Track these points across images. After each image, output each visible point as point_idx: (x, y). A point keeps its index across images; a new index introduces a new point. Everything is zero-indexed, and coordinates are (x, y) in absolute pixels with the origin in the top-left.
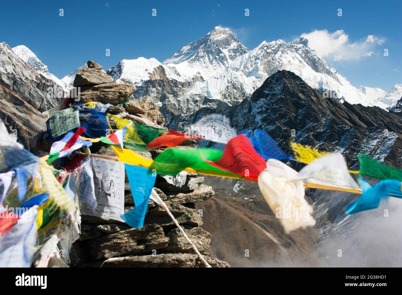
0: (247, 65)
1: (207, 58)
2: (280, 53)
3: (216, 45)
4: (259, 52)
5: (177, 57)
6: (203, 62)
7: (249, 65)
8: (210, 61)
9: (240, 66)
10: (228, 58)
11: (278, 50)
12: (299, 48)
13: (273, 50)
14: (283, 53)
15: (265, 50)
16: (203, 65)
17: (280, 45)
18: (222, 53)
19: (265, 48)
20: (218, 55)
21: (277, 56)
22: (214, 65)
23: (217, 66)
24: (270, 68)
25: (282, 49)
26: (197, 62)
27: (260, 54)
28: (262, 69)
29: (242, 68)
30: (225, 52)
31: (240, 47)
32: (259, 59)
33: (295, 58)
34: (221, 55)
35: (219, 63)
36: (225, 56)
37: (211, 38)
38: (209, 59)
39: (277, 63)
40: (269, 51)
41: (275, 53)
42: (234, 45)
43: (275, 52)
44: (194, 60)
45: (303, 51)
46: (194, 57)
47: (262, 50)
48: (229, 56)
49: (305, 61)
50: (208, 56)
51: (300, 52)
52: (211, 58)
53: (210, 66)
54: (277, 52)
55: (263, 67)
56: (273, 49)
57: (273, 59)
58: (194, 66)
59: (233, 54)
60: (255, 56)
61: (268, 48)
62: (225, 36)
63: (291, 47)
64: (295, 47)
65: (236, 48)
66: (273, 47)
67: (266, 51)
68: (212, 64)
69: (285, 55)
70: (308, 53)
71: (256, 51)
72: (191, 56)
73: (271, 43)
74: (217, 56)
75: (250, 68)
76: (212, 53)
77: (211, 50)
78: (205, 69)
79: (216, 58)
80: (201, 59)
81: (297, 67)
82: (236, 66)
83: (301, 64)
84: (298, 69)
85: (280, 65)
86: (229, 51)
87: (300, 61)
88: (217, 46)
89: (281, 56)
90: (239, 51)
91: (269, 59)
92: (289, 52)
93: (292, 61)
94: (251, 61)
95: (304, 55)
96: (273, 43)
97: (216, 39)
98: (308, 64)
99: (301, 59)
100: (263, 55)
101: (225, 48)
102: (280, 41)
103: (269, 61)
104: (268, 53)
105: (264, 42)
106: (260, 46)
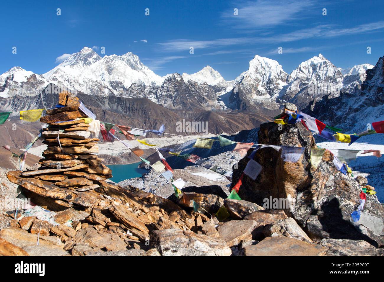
1: (81, 63)
2: (114, 61)
3: (85, 56)
4: (104, 61)
5: (65, 62)
8: (82, 65)
10: (92, 63)
12: (125, 58)
13: (111, 60)
16: (79, 67)
17: (115, 57)
19: (106, 59)
21: (113, 62)
23: (86, 67)
26: (75, 65)
30: (90, 60)
31: (98, 57)
34: (88, 61)
36: (90, 62)
37: (82, 53)
39: (113, 66)
40: (108, 60)
41: (112, 61)
42: (95, 56)
43: (112, 60)
44: (73, 64)
51: (125, 60)
53: (82, 67)
58: (73, 67)
59: (95, 61)
60: (101, 63)
61: (108, 59)
62: (89, 52)
66: (111, 58)
68: (84, 66)
69: (117, 62)
71: (102, 60)
73: (110, 56)
76: (82, 60)
78: (80, 69)
79: (85, 63)
80: (78, 64)
83: (126, 66)
86: (93, 59)
89: (115, 63)
90: (97, 59)
91: (109, 64)
92: (119, 60)
93: (121, 65)
95: (127, 62)
96: (111, 56)
97: (85, 53)
98: (129, 66)
99: (126, 64)
100: (106, 62)
101: (90, 58)
102: (114, 55)
105: (106, 56)
106: (104, 58)
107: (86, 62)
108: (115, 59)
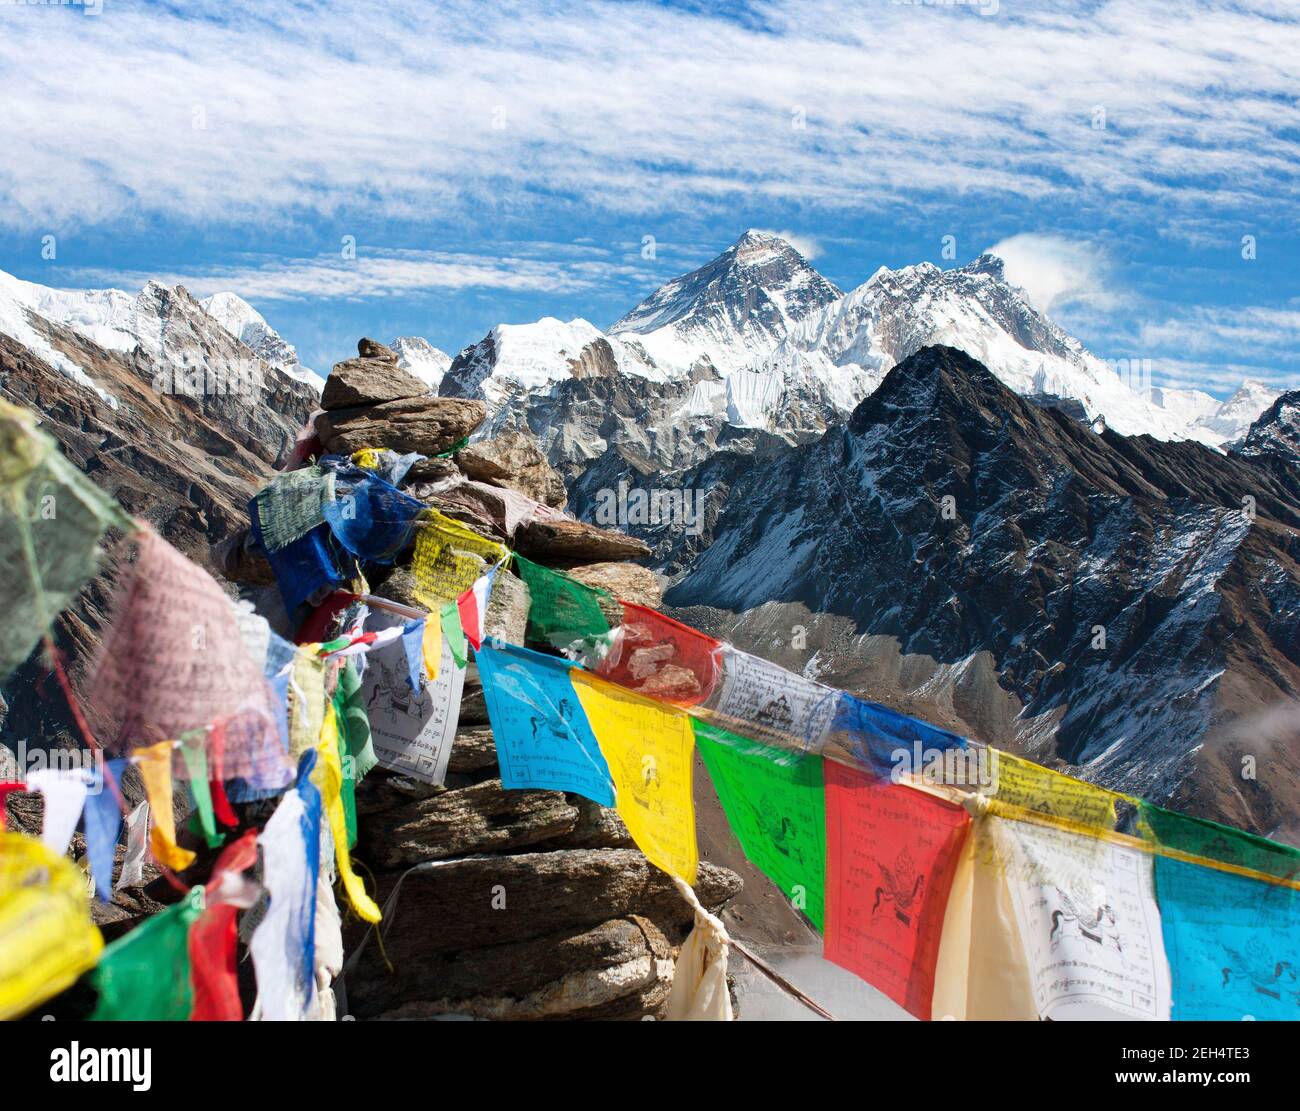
0: (839, 333)
1: (726, 316)
2: (926, 298)
3: (753, 278)
4: (870, 297)
5: (644, 314)
6: (716, 327)
7: (842, 333)
8: (734, 325)
9: (819, 335)
10: (784, 314)
11: (922, 291)
12: (980, 285)
13: (908, 292)
14: (934, 298)
15: (885, 291)
16: (717, 334)
17: (928, 276)
18: (769, 301)
19: (886, 286)
20: (758, 308)
21: (919, 307)
22: (747, 334)
23: (755, 338)
24: (898, 339)
25: (933, 288)
26: (701, 327)
27: (872, 302)
28: (880, 344)
29: (823, 342)
30: (777, 298)
31: (818, 285)
32: (868, 315)
33: (969, 311)
34: (765, 306)
35: (759, 329)
36: (775, 308)
37: (737, 260)
38: (733, 318)
39: (919, 327)
40: (896, 293)
41: (914, 300)
42: (800, 279)
43: (914, 295)
44: (692, 323)
45: (991, 293)
46: (691, 314)
47: (878, 290)
48: (788, 309)
49: (995, 319)
50: (731, 311)
51: (982, 294)
52: (739, 315)
53: (737, 339)
54: (918, 296)
55: (880, 337)
56: (908, 287)
57: (908, 316)
58: (692, 338)
59: (798, 304)
60: (857, 308)
61: (893, 286)
62: (776, 255)
63: (956, 281)
64: (968, 281)
65: (806, 288)
66: (909, 282)
67: (889, 295)
68: (741, 331)
69: (941, 303)
70: (1004, 298)
71: (862, 295)
72: (684, 310)
73: (902, 272)
74: (753, 311)
75: (844, 340)
76: (740, 301)
77: (738, 295)
78: (722, 345)
79: (751, 316)
80: (712, 320)
81: (973, 336)
82: (808, 337)
83: (985, 328)
84: (978, 341)
85: (929, 331)
86: (787, 296)
87: (982, 320)
88: (753, 282)
89: (929, 307)
90: (814, 296)
91: (898, 316)
92: (951, 295)
93: (961, 319)
94: (848, 323)
95: (992, 303)
96: (908, 270)
97: (751, 263)
98: (1004, 327)
99: (985, 315)
100: (882, 306)
101: (777, 288)
102: (927, 267)
103: (897, 322)
104: (893, 299)
105: (883, 270)
106: (872, 281)
107: (755, 312)
108: (929, 288)
